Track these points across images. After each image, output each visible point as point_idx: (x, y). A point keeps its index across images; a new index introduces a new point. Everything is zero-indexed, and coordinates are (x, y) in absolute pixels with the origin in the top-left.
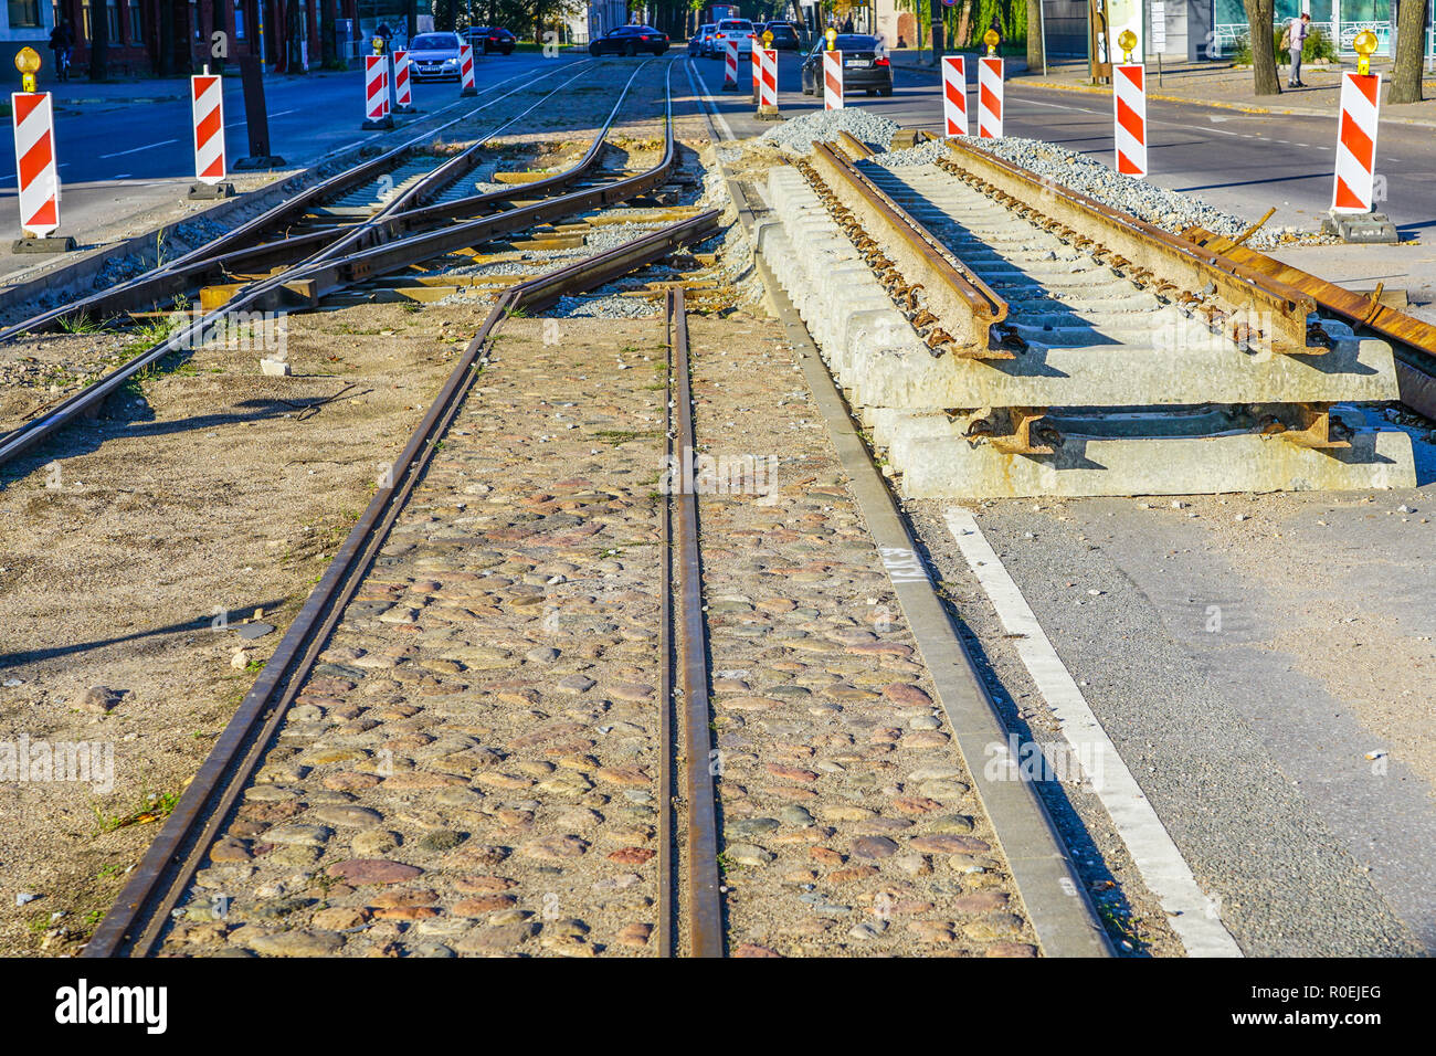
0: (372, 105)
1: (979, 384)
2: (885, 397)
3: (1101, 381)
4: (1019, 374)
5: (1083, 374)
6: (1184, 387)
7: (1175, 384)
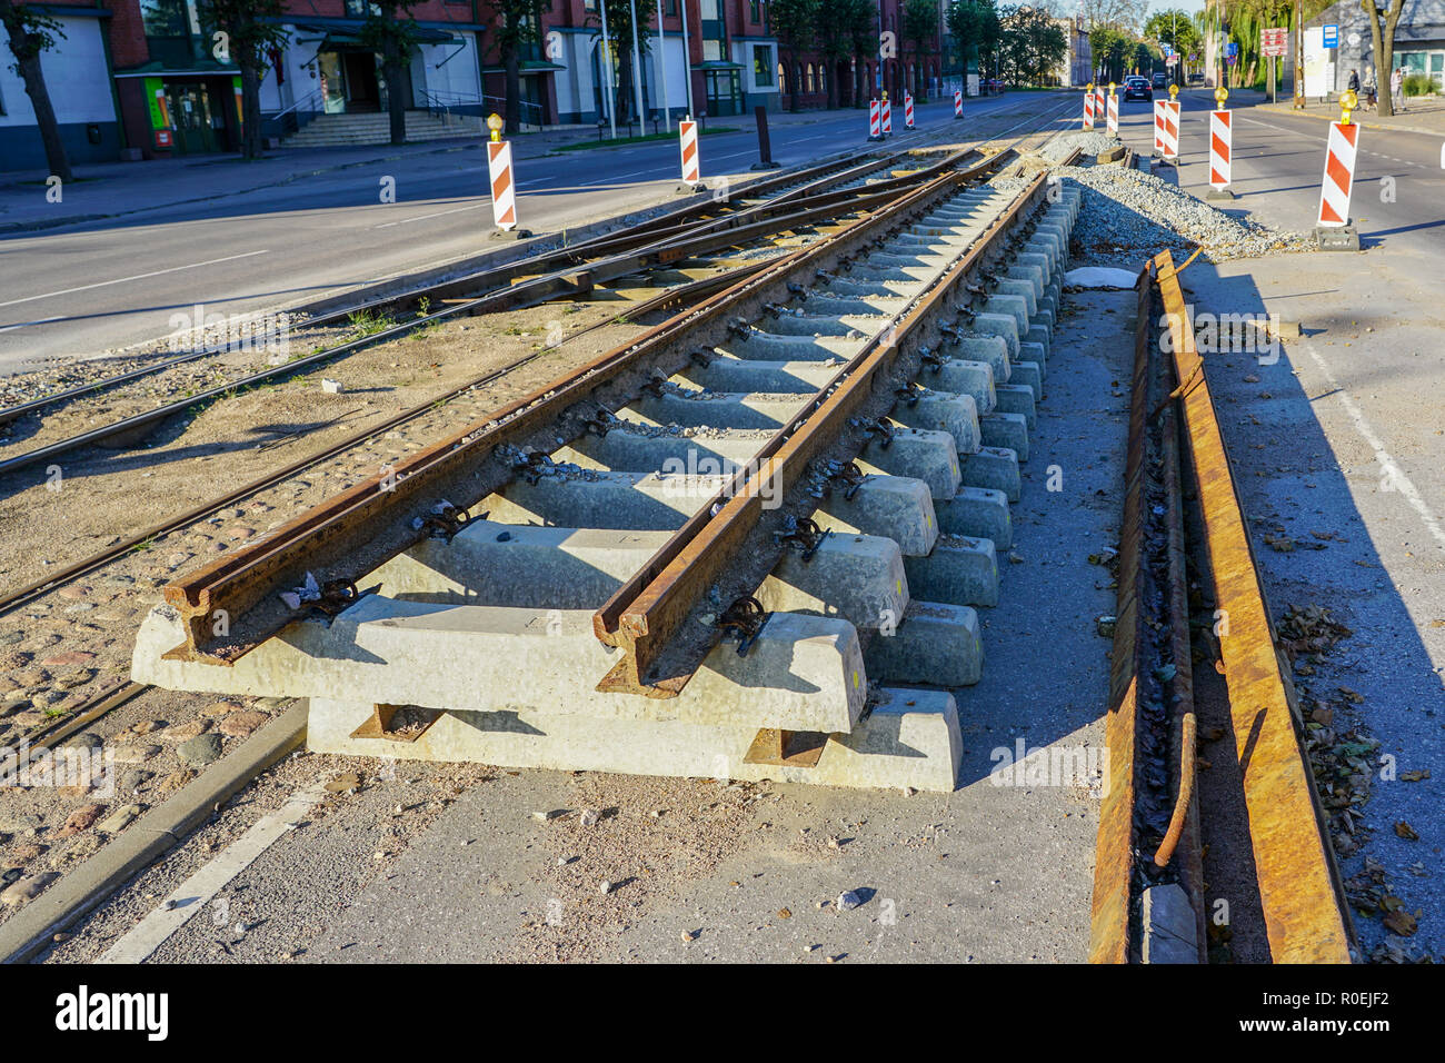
0: (873, 127)
1: (271, 665)
2: (156, 673)
3: (428, 673)
4: (322, 655)
5: (403, 661)
6: (539, 692)
7: (527, 685)
